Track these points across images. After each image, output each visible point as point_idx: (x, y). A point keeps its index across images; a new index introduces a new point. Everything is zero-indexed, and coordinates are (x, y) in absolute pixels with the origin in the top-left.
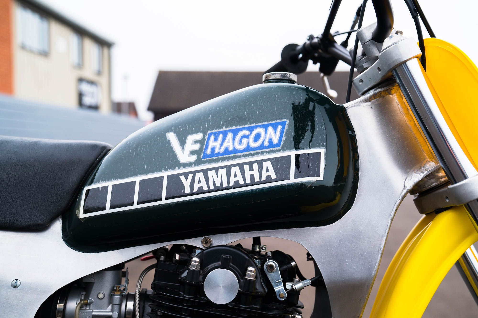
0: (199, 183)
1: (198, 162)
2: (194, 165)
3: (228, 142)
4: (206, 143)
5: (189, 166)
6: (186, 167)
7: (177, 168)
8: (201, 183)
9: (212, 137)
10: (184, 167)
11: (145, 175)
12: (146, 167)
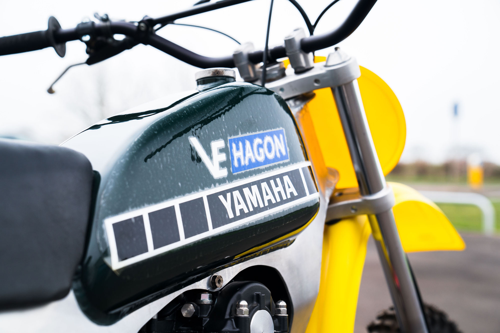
0: (239, 205)
1: (231, 178)
2: (228, 181)
3: (249, 152)
4: (230, 152)
5: (223, 182)
6: (222, 184)
7: (213, 185)
8: (240, 204)
9: (234, 145)
10: (220, 184)
11: (182, 196)
12: (180, 184)
